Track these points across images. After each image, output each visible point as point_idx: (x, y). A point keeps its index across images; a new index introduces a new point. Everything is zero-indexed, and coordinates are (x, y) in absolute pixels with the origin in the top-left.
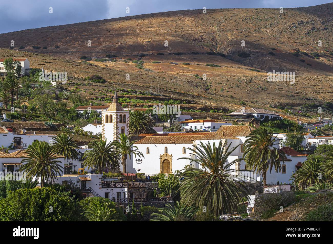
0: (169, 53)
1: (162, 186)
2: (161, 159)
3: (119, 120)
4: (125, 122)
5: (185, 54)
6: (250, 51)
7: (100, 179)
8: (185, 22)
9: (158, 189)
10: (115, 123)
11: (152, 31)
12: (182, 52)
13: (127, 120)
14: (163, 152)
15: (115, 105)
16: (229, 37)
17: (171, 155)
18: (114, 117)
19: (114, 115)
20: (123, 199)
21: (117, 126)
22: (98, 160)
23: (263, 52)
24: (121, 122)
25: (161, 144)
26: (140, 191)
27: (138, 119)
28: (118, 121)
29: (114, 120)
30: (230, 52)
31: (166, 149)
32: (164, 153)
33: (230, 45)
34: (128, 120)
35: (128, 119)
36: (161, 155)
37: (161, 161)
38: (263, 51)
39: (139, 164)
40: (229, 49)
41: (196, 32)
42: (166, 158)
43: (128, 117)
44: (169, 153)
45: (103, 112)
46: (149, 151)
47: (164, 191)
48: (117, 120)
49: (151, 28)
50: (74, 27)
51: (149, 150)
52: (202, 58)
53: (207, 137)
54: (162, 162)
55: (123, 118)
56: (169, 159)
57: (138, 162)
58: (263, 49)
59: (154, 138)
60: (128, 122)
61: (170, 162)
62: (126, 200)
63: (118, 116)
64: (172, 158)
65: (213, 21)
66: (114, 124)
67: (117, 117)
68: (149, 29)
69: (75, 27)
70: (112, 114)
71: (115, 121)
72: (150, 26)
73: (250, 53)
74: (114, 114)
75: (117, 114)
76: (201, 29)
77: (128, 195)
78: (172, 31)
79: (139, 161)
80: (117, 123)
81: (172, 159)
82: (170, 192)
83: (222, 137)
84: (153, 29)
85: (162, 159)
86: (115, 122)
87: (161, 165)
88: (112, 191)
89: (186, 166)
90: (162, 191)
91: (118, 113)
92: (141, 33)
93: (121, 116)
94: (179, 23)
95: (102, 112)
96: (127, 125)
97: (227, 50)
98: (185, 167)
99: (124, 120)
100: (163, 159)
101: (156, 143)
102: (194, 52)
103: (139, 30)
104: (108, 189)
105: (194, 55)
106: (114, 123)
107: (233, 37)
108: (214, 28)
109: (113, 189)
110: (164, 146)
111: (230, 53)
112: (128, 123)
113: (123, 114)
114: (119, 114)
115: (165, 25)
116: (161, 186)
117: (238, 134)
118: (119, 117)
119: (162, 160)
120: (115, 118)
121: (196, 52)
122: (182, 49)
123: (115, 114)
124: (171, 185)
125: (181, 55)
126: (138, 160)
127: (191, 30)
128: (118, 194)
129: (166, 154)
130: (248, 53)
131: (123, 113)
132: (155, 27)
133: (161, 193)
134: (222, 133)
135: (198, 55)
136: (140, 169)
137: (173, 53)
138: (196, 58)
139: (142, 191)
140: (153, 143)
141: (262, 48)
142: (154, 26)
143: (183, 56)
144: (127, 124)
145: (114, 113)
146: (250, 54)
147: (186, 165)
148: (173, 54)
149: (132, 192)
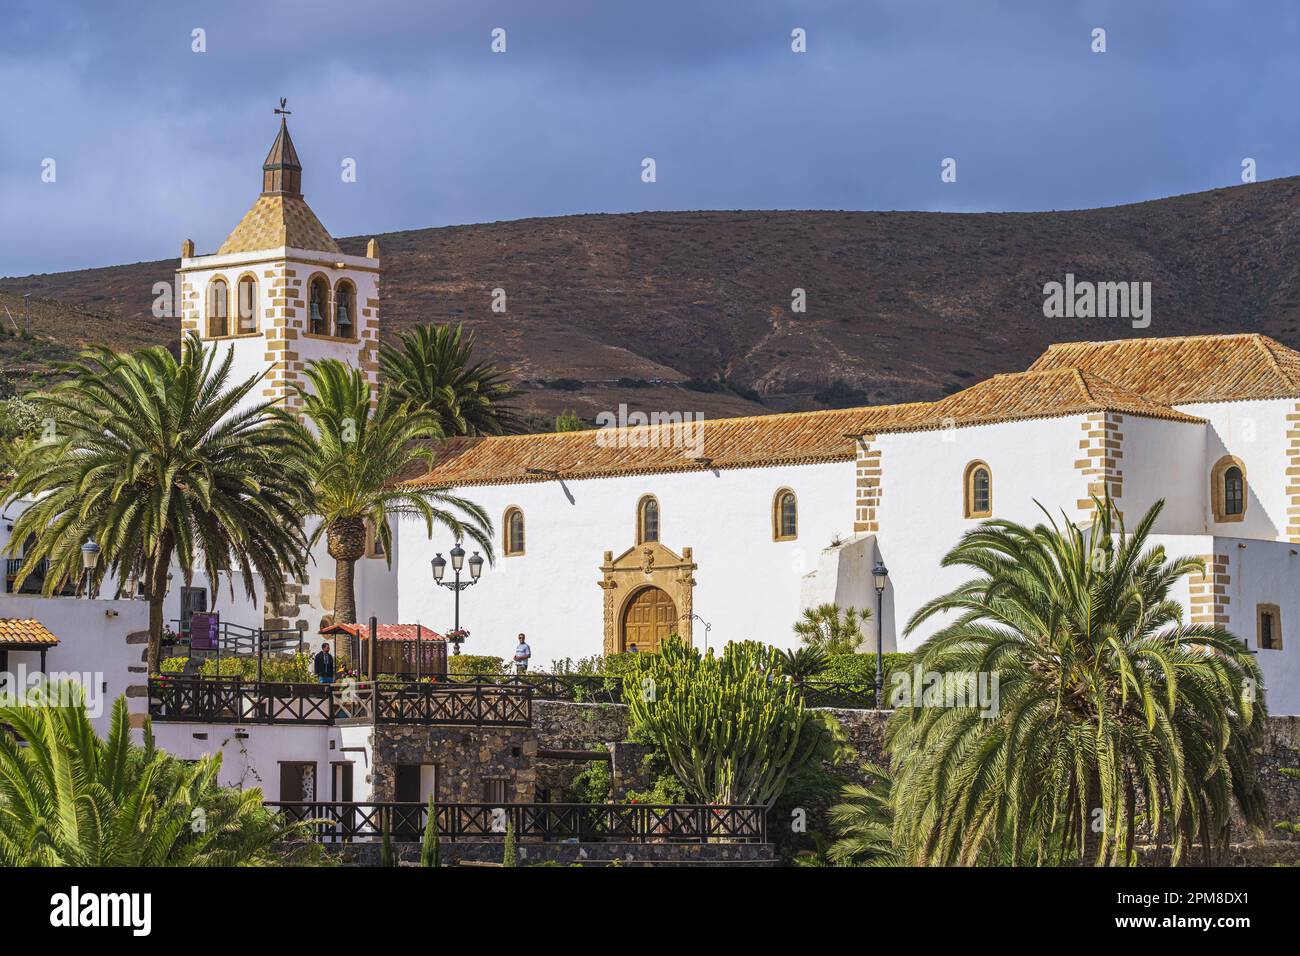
0: (525, 382)
1: (661, 728)
2: (610, 585)
3: (302, 314)
4: (346, 332)
5: (593, 385)
6: (863, 381)
7: (132, 638)
8: (590, 259)
9: (629, 755)
10: (279, 338)
11: (450, 297)
12: (578, 377)
13: (361, 323)
14: (624, 537)
15: (280, 210)
16: (775, 325)
17: (688, 553)
18: (272, 293)
19: (271, 281)
20: (331, 807)
21: (290, 356)
22: (132, 509)
23: (921, 385)
24: (318, 327)
25: (609, 474)
26: (485, 755)
27: (430, 380)
28: (298, 323)
29: (270, 313)
30: (777, 382)
31: (649, 515)
32: (630, 541)
33: (781, 354)
34: (370, 323)
35: (367, 313)
36: (609, 556)
37: (608, 602)
38: (920, 381)
39: (457, 586)
40: (775, 370)
41: (637, 299)
42: (649, 579)
43: (371, 302)
44: (672, 538)
45: (196, 263)
46: (521, 537)
47: (671, 772)
48: (289, 313)
49: (444, 284)
50: (115, 279)
51: (521, 526)
52: (662, 401)
53: (961, 410)
54: (616, 612)
55: (332, 303)
56: (669, 583)
57: (449, 575)
58: (919, 371)
59: (554, 443)
60: (366, 334)
61: (679, 602)
62: (359, 820)
63: (297, 283)
64: (695, 574)
65: (706, 257)
66: (271, 346)
67: (290, 293)
68: (438, 288)
69: (119, 277)
70: (258, 271)
71: (277, 323)
72: (441, 273)
73: (866, 390)
74: (269, 274)
75: (289, 273)
76: (653, 290)
77: (378, 780)
78: (533, 295)
79: (457, 569)
80: (290, 334)
81: (693, 583)
82: (726, 776)
83: (1081, 401)
84: (452, 289)
85: (614, 585)
86: (279, 330)
87: (608, 632)
88: (233, 743)
89: (809, 614)
90: (659, 766)
91: (295, 266)
92: (403, 303)
93: (318, 285)
94: (564, 263)
95: (186, 263)
96: (364, 355)
97: (768, 376)
98: (805, 621)
99: (338, 314)
100: (627, 583)
101: (570, 476)
102: (628, 376)
103: (391, 291)
104: (201, 728)
105: (631, 391)
106: (271, 334)
107: (792, 323)
108: (709, 285)
109: (248, 729)
110: (630, 489)
111: (780, 387)
112: (369, 344)
113: (333, 278)
114: (305, 273)
115: (505, 270)
116: (652, 726)
117: (1182, 391)
118: (304, 295)
119: (620, 596)
120: (280, 296)
121: (637, 379)
122: (577, 366)
123: (279, 271)
124: (735, 721)
125: (573, 390)
126: (447, 557)
127: (613, 291)
128: (294, 774)
129: (650, 545)
130: (856, 387)
131: (333, 267)
132: (457, 279)
133: (651, 788)
134: (1071, 378)
135: (651, 392)
136: (464, 625)
137: (541, 382)
138: (638, 400)
139: (500, 758)
140: (555, 476)
141: (915, 370)
142: (454, 275)
143: (582, 394)
144: (362, 345)
145: (271, 266)
146: (865, 394)
147: (815, 608)
148: (541, 386)
149: (410, 758)
